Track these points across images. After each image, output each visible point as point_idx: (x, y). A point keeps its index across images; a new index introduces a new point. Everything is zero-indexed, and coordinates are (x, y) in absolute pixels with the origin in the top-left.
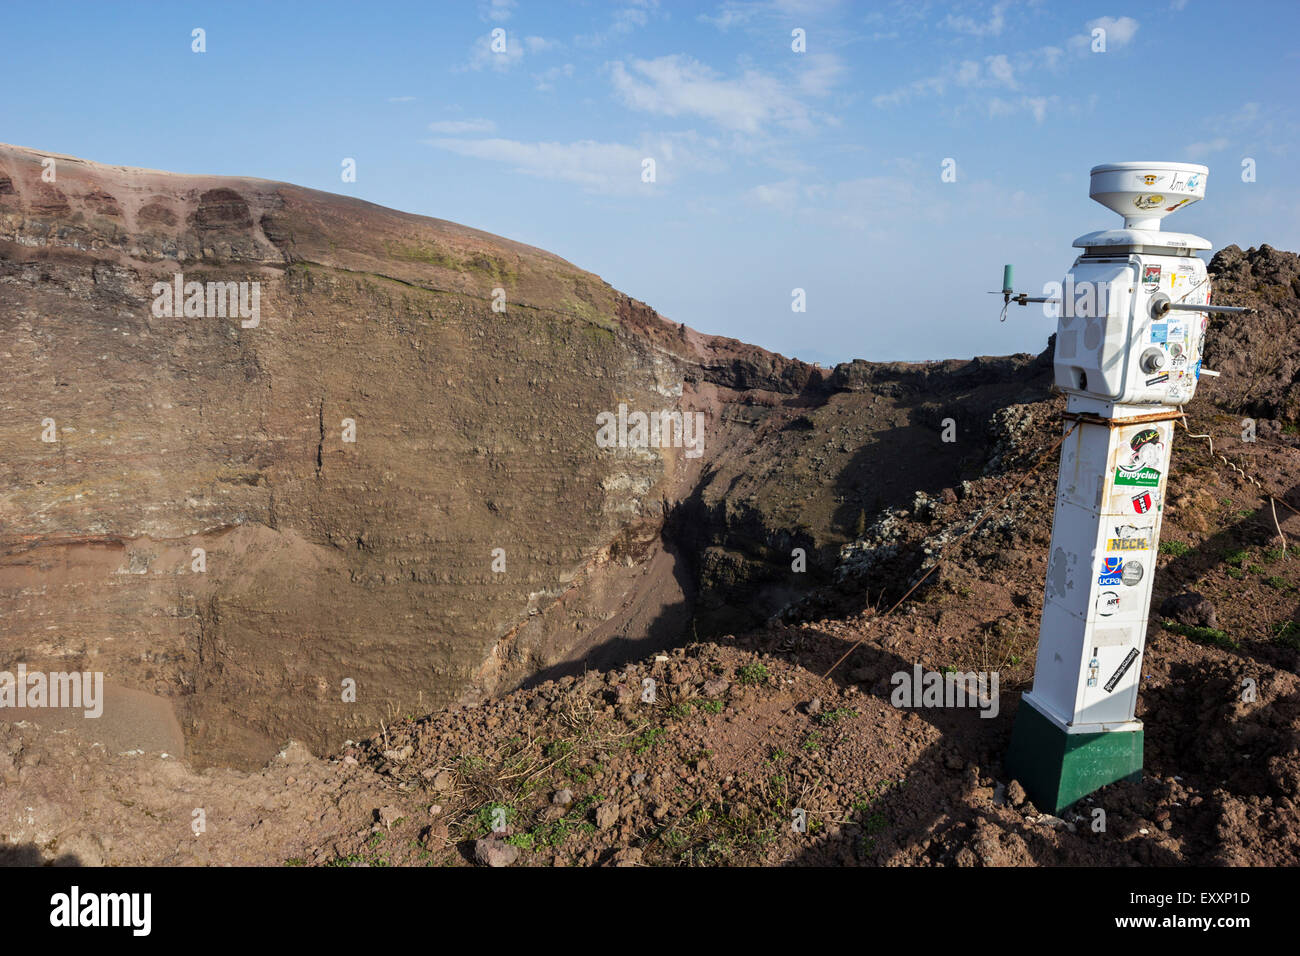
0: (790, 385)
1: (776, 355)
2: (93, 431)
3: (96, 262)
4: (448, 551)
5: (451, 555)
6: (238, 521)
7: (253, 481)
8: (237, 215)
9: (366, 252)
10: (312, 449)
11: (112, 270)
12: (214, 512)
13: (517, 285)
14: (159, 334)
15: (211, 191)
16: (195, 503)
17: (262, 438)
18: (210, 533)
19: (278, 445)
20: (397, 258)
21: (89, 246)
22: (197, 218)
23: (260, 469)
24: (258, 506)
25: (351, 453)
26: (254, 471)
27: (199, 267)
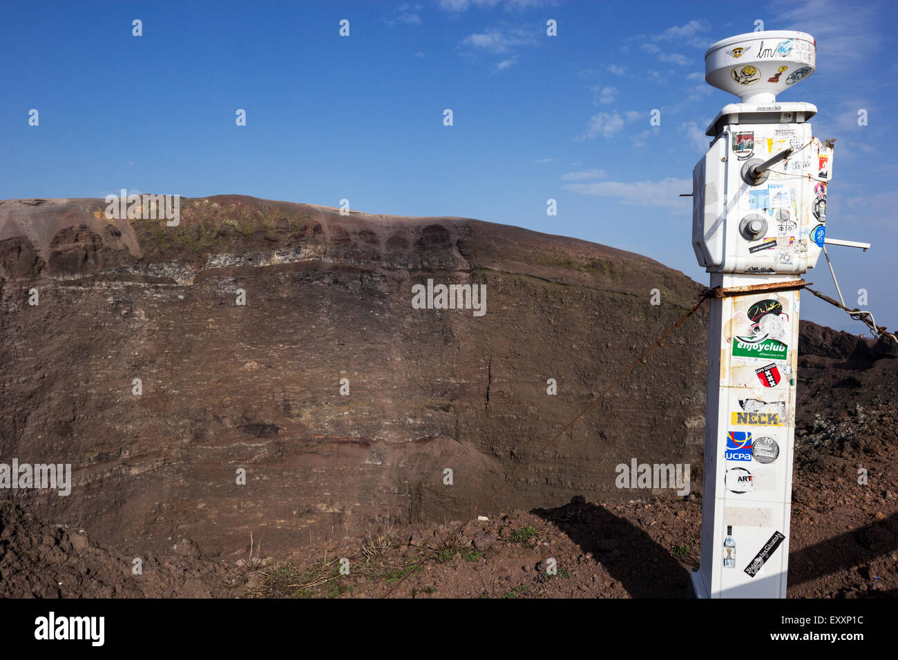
0: (839, 352)
1: (826, 328)
2: (356, 373)
3: (363, 272)
4: (571, 465)
5: (573, 468)
6: (437, 435)
7: (446, 409)
8: (443, 240)
9: (520, 261)
10: (483, 389)
11: (372, 276)
12: (422, 428)
13: (622, 280)
14: (396, 314)
15: (429, 226)
16: (411, 421)
17: (453, 381)
18: (419, 441)
19: (462, 386)
20: (540, 263)
21: (360, 262)
22: (420, 244)
23: (451, 401)
24: (448, 425)
25: (508, 392)
26: (447, 402)
27: (420, 273)
